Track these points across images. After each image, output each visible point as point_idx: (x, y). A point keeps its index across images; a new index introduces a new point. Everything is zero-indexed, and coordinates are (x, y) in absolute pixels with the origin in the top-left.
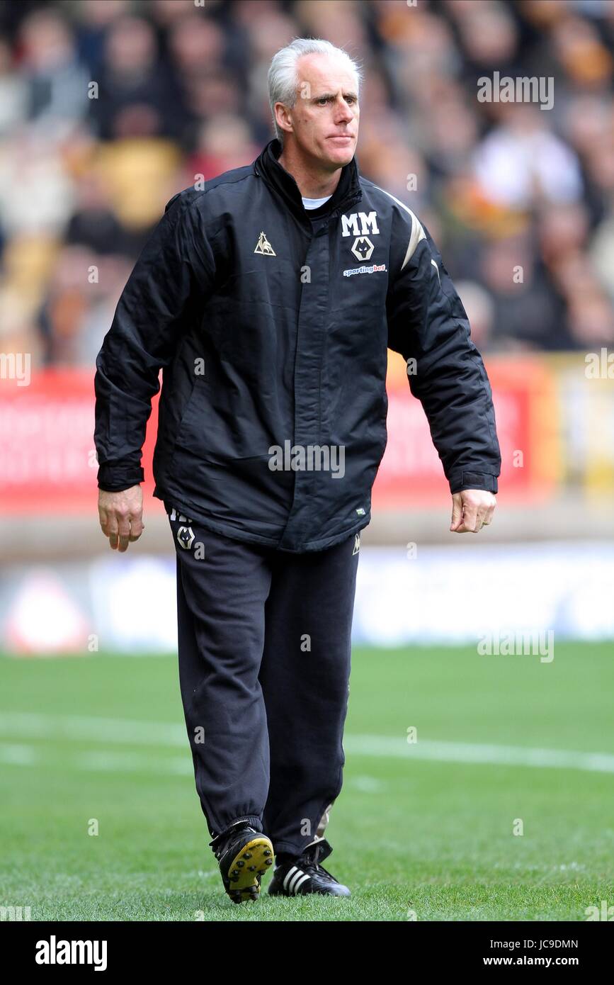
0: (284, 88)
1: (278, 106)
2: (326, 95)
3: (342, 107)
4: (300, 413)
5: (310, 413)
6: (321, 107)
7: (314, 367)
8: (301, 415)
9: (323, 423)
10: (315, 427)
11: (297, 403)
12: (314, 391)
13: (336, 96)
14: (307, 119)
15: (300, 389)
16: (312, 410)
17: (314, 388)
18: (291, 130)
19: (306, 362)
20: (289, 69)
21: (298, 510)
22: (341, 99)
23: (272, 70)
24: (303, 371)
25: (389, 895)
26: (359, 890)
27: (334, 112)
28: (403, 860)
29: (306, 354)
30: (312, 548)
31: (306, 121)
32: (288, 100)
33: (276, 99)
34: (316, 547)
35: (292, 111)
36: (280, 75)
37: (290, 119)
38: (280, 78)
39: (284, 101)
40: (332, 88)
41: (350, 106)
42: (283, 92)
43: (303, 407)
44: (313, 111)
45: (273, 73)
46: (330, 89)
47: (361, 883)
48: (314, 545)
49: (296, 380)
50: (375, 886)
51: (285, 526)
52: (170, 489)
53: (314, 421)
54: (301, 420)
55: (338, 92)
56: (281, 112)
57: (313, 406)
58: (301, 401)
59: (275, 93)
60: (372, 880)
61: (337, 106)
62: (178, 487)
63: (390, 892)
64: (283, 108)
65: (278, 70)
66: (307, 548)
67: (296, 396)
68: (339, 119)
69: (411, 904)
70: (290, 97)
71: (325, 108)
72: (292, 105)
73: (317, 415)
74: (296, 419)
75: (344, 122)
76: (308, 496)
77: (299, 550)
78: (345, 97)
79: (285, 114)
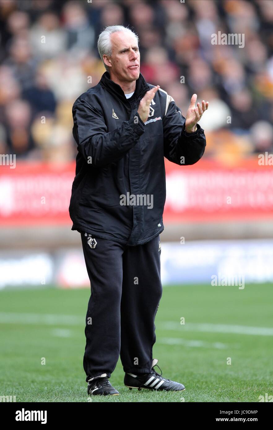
0: (106, 48)
1: (104, 56)
2: (125, 49)
3: (132, 53)
4: (133, 186)
5: (136, 186)
6: (123, 54)
7: (137, 166)
8: (133, 187)
9: (141, 189)
10: (139, 191)
11: (131, 182)
12: (137, 176)
13: (129, 49)
14: (118, 60)
15: (131, 176)
16: (137, 184)
17: (137, 175)
18: (111, 66)
19: (134, 164)
20: (107, 40)
21: (135, 228)
22: (131, 50)
23: (100, 41)
24: (132, 168)
25: (229, 395)
26: (216, 393)
27: (129, 55)
28: (236, 380)
29: (133, 160)
30: (140, 243)
31: (117, 61)
32: (108, 53)
33: (103, 53)
34: (141, 243)
35: (111, 58)
36: (103, 43)
37: (110, 61)
38: (103, 45)
39: (107, 53)
40: (127, 46)
41: (136, 52)
42: (106, 50)
43: (133, 183)
44: (120, 57)
45: (100, 43)
46: (126, 46)
47: (217, 390)
48: (141, 242)
49: (130, 172)
50: (223, 391)
51: (130, 235)
52: (80, 223)
53: (138, 189)
54: (133, 189)
55: (130, 47)
56: (106, 58)
57: (137, 182)
58: (132, 181)
59: (102, 51)
60: (221, 388)
61: (130, 53)
62: (83, 221)
63: (230, 394)
64: (106, 57)
65: (102, 42)
66: (138, 244)
67: (130, 178)
68: (131, 59)
69: (239, 399)
70: (109, 52)
71: (125, 54)
72: (111, 55)
73: (139, 186)
74: (131, 189)
75: (134, 59)
76: (138, 221)
77: (134, 245)
78: (133, 49)
79: (108, 59)
